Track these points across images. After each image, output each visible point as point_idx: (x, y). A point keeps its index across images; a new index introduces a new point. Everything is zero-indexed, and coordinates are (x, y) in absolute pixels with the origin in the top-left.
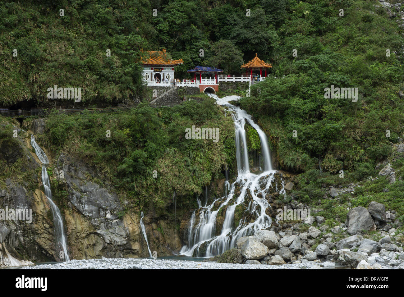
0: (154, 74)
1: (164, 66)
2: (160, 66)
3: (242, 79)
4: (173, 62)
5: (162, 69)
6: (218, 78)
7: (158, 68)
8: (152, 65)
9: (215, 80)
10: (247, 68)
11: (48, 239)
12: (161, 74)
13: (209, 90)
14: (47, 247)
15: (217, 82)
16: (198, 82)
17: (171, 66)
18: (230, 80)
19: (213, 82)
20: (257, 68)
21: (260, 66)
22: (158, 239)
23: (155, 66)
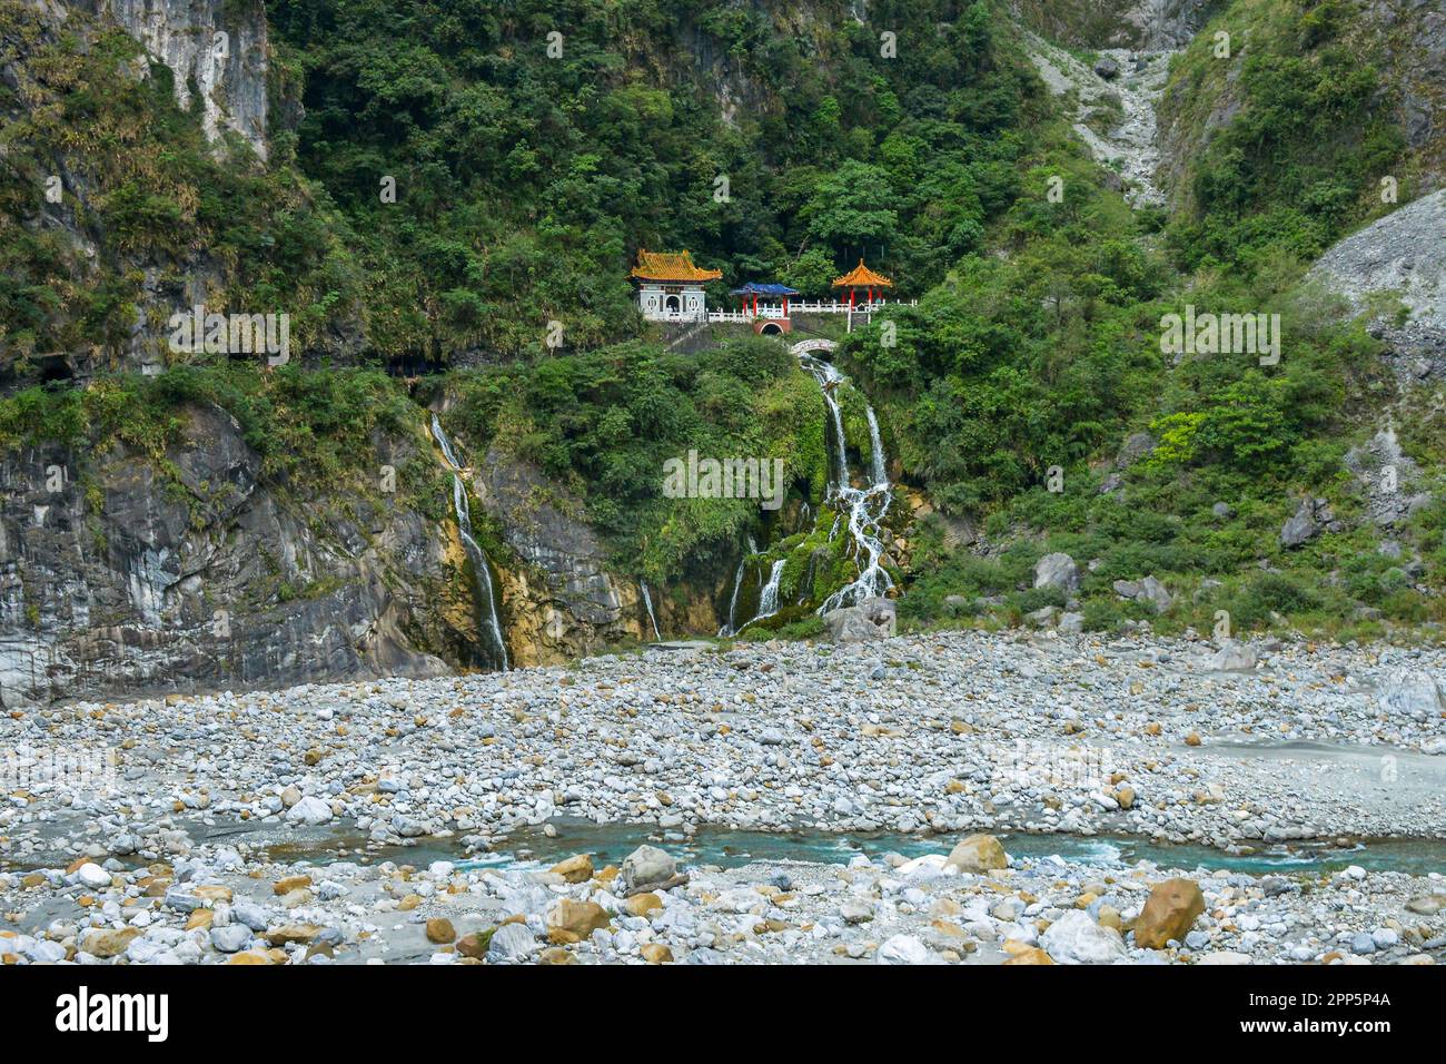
0: (666, 298)
1: (685, 282)
2: (677, 282)
3: (834, 309)
4: (704, 274)
5: (682, 289)
6: (789, 305)
7: (673, 286)
8: (662, 281)
9: (782, 309)
10: (843, 287)
11: (465, 613)
12: (680, 298)
13: (772, 330)
14: (463, 629)
15: (786, 315)
16: (749, 312)
17: (699, 283)
18: (812, 310)
19: (778, 314)
20: (863, 287)
21: (867, 282)
23: (669, 282)
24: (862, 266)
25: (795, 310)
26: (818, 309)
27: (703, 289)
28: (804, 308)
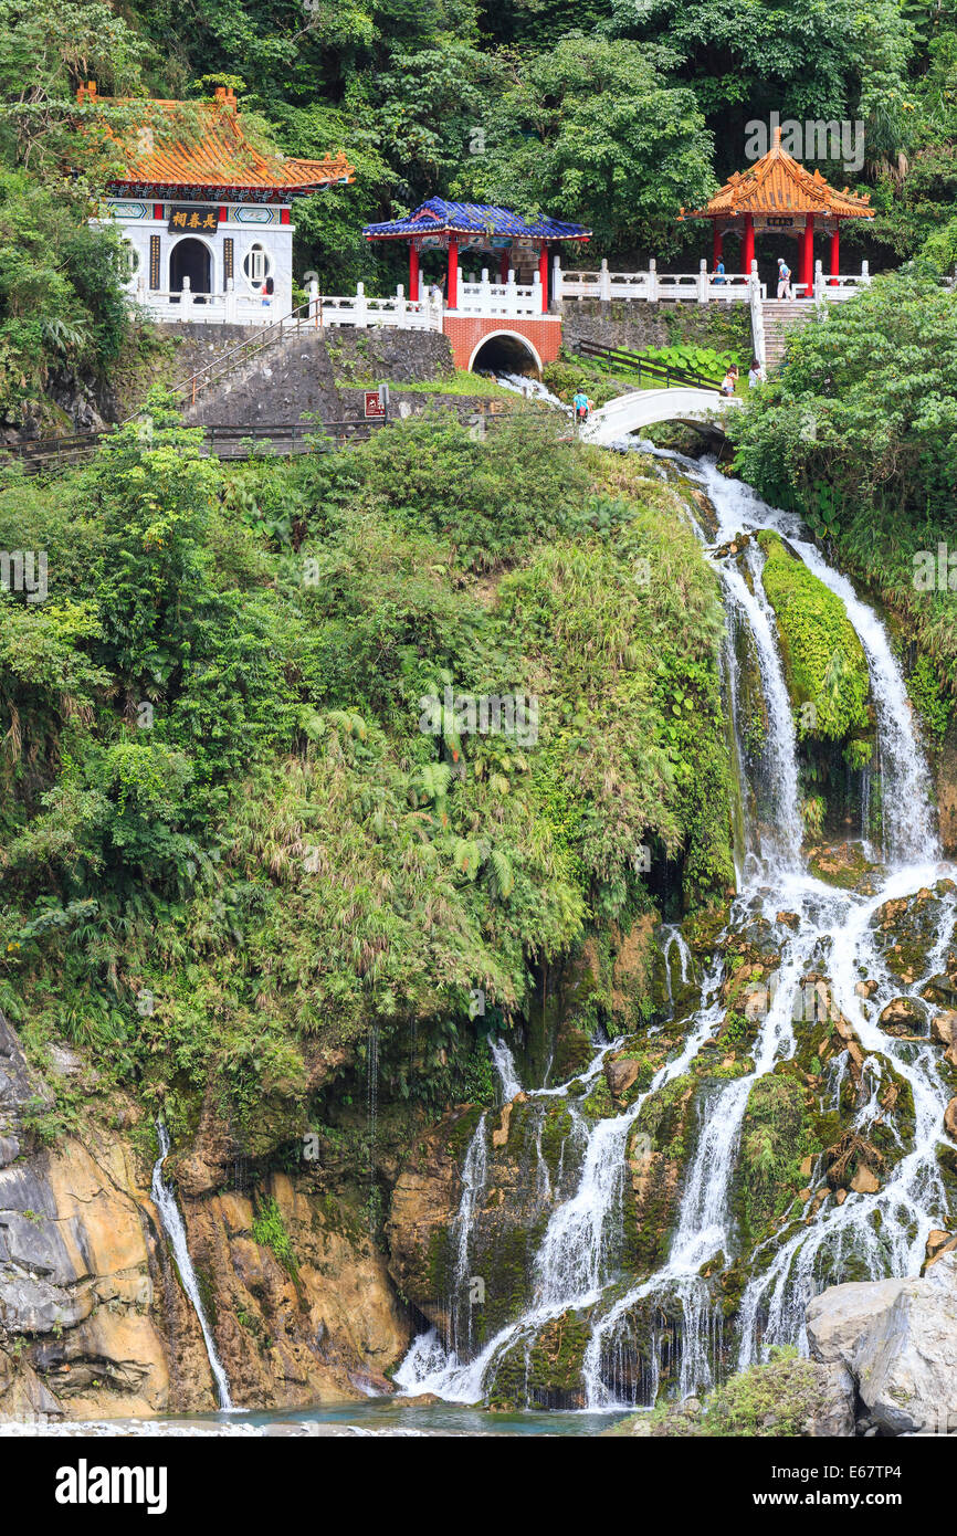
0: (169, 242)
1: (231, 194)
2: (207, 193)
3: (705, 288)
4: (287, 170)
5: (221, 215)
6: (558, 274)
8: (158, 191)
9: (537, 288)
12: (214, 244)
13: (501, 357)
15: (548, 304)
17: (277, 196)
18: (628, 291)
19: (525, 303)
20: (787, 220)
21: (807, 205)
22: (260, 1291)
23: (182, 192)
25: (580, 289)
26: (649, 286)
27: (286, 217)
28: (605, 287)
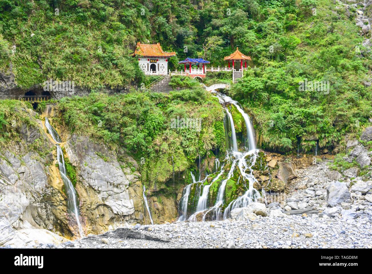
0: (150, 64)
1: (159, 57)
2: (155, 57)
3: (226, 70)
4: (167, 54)
5: (157, 60)
6: (206, 68)
7: (153, 59)
8: (148, 57)
9: (203, 70)
10: (229, 60)
11: (63, 210)
12: (156, 64)
14: (61, 218)
15: (204, 73)
16: (188, 71)
17: (165, 57)
18: (215, 70)
19: (201, 72)
20: (238, 60)
21: (241, 58)
22: (158, 209)
24: (237, 51)
25: (208, 70)
26: (218, 70)
27: (167, 61)
28: (212, 70)
